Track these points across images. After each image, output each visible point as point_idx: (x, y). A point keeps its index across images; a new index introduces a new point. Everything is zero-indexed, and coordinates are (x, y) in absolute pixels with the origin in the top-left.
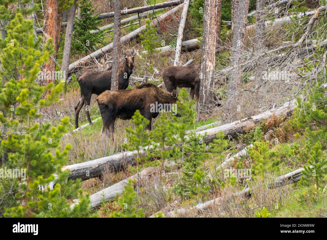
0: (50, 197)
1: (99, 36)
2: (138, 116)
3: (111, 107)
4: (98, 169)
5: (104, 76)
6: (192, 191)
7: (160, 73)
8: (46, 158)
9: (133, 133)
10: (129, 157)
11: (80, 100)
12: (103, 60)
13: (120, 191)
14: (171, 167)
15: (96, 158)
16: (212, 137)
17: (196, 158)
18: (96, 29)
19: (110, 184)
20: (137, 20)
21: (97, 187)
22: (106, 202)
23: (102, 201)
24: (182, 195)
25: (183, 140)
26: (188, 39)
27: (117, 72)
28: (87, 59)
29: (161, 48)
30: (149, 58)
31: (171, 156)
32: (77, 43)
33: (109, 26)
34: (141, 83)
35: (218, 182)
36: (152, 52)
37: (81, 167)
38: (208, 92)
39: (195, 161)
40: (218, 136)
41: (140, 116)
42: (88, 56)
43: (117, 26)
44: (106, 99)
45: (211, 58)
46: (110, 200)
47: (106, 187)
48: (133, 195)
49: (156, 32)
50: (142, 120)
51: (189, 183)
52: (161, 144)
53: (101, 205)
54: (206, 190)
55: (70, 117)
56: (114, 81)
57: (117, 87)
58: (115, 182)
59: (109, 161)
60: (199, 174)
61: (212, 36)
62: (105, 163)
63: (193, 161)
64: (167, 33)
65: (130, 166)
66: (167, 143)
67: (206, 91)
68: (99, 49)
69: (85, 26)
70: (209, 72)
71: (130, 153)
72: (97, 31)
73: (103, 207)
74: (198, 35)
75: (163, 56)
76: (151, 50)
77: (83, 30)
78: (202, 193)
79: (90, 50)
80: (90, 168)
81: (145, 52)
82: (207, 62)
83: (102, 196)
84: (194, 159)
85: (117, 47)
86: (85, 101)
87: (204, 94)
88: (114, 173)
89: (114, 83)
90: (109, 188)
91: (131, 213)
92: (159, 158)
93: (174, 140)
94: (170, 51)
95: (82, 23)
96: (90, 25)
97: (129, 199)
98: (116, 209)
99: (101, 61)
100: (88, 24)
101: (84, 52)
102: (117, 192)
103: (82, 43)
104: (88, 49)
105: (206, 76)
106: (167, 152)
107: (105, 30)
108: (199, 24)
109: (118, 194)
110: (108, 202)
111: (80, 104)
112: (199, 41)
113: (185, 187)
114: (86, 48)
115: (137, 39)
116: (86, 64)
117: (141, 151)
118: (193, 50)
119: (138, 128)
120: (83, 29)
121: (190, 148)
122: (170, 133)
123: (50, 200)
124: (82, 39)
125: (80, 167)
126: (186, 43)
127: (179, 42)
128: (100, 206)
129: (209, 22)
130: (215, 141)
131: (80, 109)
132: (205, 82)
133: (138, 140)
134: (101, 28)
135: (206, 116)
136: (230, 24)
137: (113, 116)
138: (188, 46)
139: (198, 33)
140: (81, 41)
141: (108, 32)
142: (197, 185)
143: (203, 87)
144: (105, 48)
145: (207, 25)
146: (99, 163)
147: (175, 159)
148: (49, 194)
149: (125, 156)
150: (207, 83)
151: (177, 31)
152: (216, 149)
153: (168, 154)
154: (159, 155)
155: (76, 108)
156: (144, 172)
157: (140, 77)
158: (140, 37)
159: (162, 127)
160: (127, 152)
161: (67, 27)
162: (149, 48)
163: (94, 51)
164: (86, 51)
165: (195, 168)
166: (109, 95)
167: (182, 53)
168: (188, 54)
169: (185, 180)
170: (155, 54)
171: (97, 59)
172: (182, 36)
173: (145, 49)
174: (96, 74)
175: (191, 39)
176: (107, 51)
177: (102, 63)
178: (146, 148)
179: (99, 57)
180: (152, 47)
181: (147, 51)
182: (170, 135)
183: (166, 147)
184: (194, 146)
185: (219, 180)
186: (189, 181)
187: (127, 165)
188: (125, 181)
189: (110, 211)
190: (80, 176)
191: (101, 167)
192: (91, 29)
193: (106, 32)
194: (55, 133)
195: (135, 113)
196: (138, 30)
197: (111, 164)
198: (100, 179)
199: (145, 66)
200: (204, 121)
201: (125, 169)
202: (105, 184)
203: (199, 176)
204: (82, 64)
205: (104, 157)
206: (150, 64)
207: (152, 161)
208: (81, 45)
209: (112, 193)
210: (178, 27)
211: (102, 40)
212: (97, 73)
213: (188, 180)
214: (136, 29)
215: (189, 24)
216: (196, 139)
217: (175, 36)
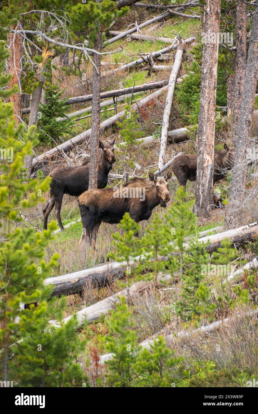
0: (34, 317)
1: (67, 124)
2: (127, 220)
3: (92, 209)
4: (78, 284)
5: (78, 172)
6: (195, 311)
7: (142, 168)
8: (29, 270)
9: (121, 240)
10: (115, 269)
11: (50, 201)
12: (72, 154)
13: (105, 311)
14: (167, 282)
15: (73, 271)
16: (215, 245)
17: (198, 271)
18: (63, 116)
19: (93, 302)
20: (112, 106)
21: (77, 305)
22: (89, 324)
23: (84, 322)
24: (181, 315)
25: (182, 249)
26: (175, 129)
27: (96, 167)
28: (53, 152)
29: (143, 139)
30: (129, 150)
31: (167, 268)
32: (41, 133)
33: (78, 112)
34: (120, 180)
35: (224, 299)
36: (132, 143)
37: (58, 282)
38: (206, 191)
39: (197, 274)
40: (223, 244)
41: (130, 220)
42: (55, 149)
43: (96, 112)
44: (87, 200)
45: (209, 150)
46: (94, 321)
47: (88, 306)
48: (127, 316)
49: (136, 120)
50: (133, 224)
51: (190, 300)
52: (154, 254)
53: (84, 327)
54: (211, 309)
55: (38, 221)
56: (92, 178)
57: (96, 185)
58: (98, 299)
59: (91, 275)
60: (202, 290)
61: (210, 124)
62: (87, 277)
63: (196, 274)
64: (149, 121)
65: (117, 280)
66: (160, 252)
67: (203, 190)
68: (67, 140)
69: (50, 113)
70: (207, 167)
71: (116, 265)
72: (65, 118)
73: (86, 329)
74: (186, 123)
75: (145, 148)
76: (131, 141)
77: (48, 118)
78: (206, 312)
79: (56, 142)
80: (69, 282)
81: (123, 143)
82: (205, 155)
83: (84, 317)
84: (196, 271)
85: (95, 138)
86: (56, 202)
87: (201, 193)
88: (97, 289)
89: (93, 181)
90: (92, 307)
91: (125, 337)
92: (151, 271)
93: (170, 248)
94: (153, 143)
95: (47, 109)
96: (56, 111)
97: (122, 319)
98: (101, 333)
99: (71, 155)
100: (54, 110)
101: (49, 144)
102: (101, 311)
103: (47, 133)
104: (54, 141)
105: (203, 172)
106: (162, 263)
107: (73, 117)
108: (188, 110)
109: (103, 314)
110: (92, 323)
111: (50, 205)
112: (189, 131)
113: (185, 306)
114: (51, 140)
115: (114, 128)
116: (53, 159)
117: (131, 262)
118: (182, 141)
119: (128, 234)
120: (48, 116)
121: (192, 259)
122: (165, 240)
123: (34, 321)
124: (46, 128)
125: (56, 281)
126: (172, 134)
127: (164, 131)
128: (82, 328)
129: (206, 107)
130: (220, 249)
131: (49, 213)
132: (201, 180)
133: (128, 248)
134: (70, 115)
135: (204, 220)
136: (226, 111)
137: (95, 220)
138: (176, 136)
139: (186, 121)
140: (46, 130)
141: (76, 120)
142: (200, 303)
143: (199, 186)
144: (75, 139)
145: (205, 111)
146: (80, 276)
147: (172, 272)
148: (33, 315)
149: (110, 268)
150: (204, 180)
151: (162, 119)
152: (221, 259)
153: (163, 265)
154: (151, 267)
155: (44, 211)
156: (134, 287)
157: (118, 174)
158: (118, 126)
159: (155, 233)
160: (113, 264)
161: (31, 114)
162: (128, 138)
163: (61, 143)
164: (52, 142)
165: (198, 282)
166: (90, 195)
167: (168, 145)
168: (176, 146)
169: (186, 297)
170: (136, 146)
171: (66, 152)
172: (168, 124)
173: (124, 139)
174: (68, 170)
175: (178, 128)
176: (77, 143)
177: (71, 157)
178: (137, 258)
179: (68, 150)
180: (132, 137)
181: (126, 142)
182: (166, 243)
183: (159, 257)
184: (197, 257)
185: (226, 297)
186: (191, 299)
187: (113, 279)
188: (111, 298)
189: (94, 335)
190: (57, 292)
191: (81, 281)
192: (57, 116)
193: (74, 119)
194: (40, 241)
195: (124, 217)
196: (114, 118)
197: (93, 278)
198: (80, 296)
199: (125, 160)
200: (201, 226)
201: (111, 283)
202: (86, 302)
203: (203, 292)
204: (47, 158)
205: (84, 269)
206: (130, 158)
207: (143, 274)
208: (46, 135)
209: (95, 313)
210: (162, 114)
211: (70, 129)
212: (70, 169)
213: (189, 297)
214: (111, 116)
215: (176, 111)
216: (198, 247)
217: (159, 125)
